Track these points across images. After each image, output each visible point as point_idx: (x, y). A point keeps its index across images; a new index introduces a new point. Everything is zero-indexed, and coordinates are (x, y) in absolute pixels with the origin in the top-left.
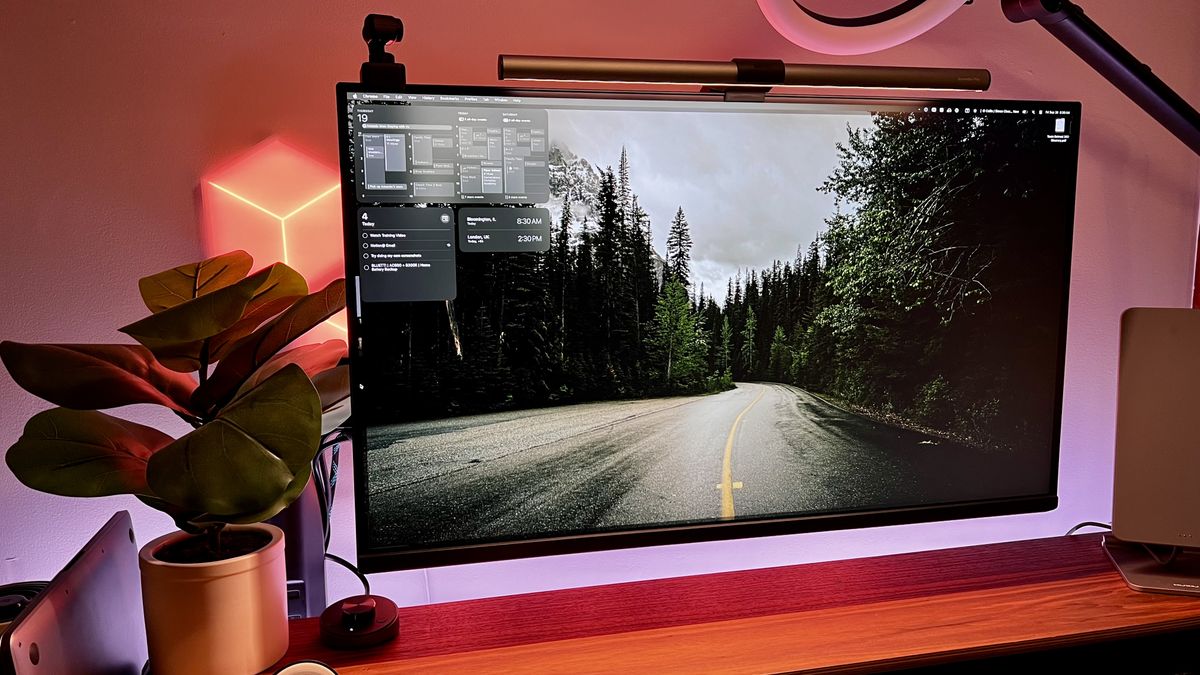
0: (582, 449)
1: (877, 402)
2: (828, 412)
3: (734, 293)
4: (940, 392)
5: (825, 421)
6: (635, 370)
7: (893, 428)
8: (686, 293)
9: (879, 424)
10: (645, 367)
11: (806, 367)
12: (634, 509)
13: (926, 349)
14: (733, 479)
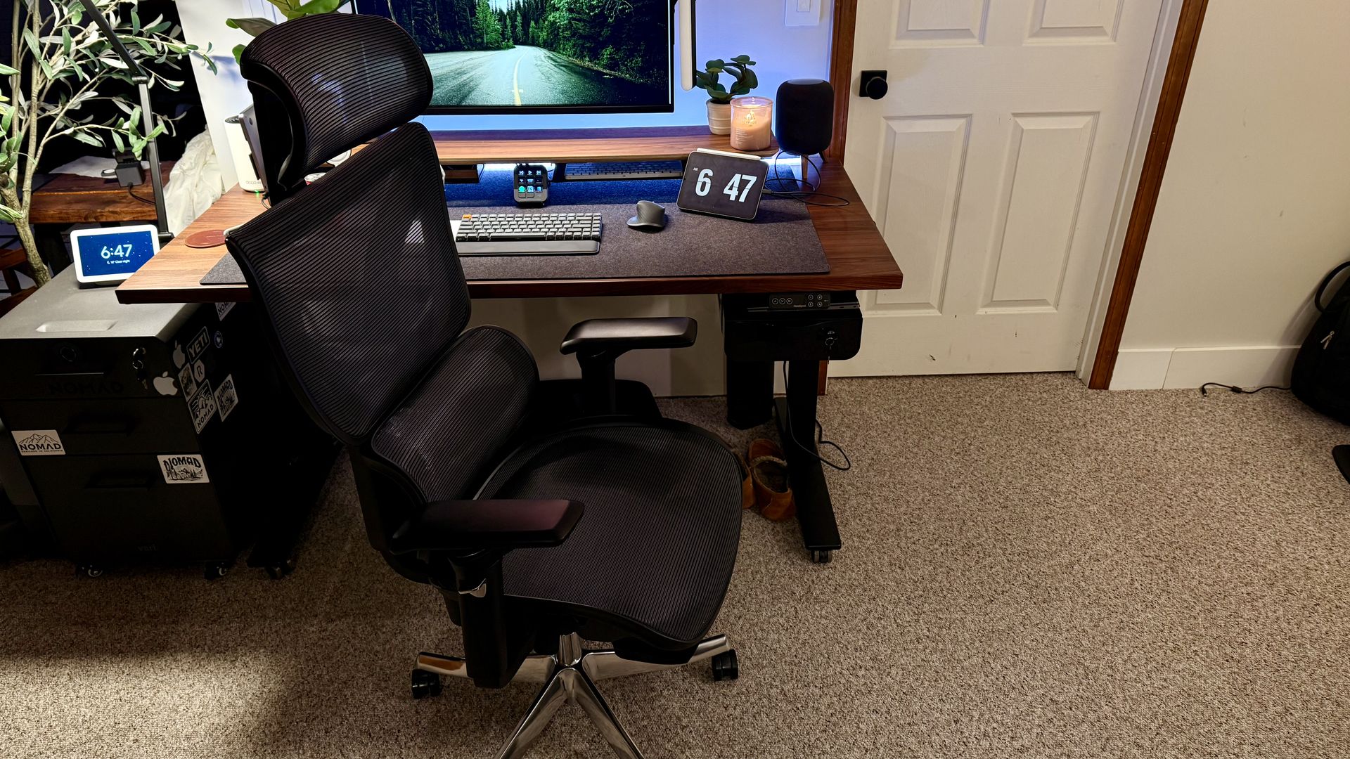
0: (452, 71)
1: (581, 57)
2: (559, 60)
3: (510, 5)
4: (611, 54)
5: (558, 65)
6: (470, 38)
7: (589, 69)
8: (488, 5)
9: (583, 67)
10: (475, 37)
11: (546, 40)
12: (477, 99)
13: (602, 33)
14: (519, 88)
